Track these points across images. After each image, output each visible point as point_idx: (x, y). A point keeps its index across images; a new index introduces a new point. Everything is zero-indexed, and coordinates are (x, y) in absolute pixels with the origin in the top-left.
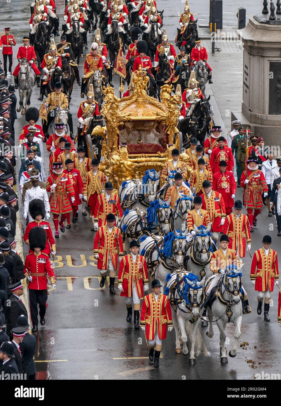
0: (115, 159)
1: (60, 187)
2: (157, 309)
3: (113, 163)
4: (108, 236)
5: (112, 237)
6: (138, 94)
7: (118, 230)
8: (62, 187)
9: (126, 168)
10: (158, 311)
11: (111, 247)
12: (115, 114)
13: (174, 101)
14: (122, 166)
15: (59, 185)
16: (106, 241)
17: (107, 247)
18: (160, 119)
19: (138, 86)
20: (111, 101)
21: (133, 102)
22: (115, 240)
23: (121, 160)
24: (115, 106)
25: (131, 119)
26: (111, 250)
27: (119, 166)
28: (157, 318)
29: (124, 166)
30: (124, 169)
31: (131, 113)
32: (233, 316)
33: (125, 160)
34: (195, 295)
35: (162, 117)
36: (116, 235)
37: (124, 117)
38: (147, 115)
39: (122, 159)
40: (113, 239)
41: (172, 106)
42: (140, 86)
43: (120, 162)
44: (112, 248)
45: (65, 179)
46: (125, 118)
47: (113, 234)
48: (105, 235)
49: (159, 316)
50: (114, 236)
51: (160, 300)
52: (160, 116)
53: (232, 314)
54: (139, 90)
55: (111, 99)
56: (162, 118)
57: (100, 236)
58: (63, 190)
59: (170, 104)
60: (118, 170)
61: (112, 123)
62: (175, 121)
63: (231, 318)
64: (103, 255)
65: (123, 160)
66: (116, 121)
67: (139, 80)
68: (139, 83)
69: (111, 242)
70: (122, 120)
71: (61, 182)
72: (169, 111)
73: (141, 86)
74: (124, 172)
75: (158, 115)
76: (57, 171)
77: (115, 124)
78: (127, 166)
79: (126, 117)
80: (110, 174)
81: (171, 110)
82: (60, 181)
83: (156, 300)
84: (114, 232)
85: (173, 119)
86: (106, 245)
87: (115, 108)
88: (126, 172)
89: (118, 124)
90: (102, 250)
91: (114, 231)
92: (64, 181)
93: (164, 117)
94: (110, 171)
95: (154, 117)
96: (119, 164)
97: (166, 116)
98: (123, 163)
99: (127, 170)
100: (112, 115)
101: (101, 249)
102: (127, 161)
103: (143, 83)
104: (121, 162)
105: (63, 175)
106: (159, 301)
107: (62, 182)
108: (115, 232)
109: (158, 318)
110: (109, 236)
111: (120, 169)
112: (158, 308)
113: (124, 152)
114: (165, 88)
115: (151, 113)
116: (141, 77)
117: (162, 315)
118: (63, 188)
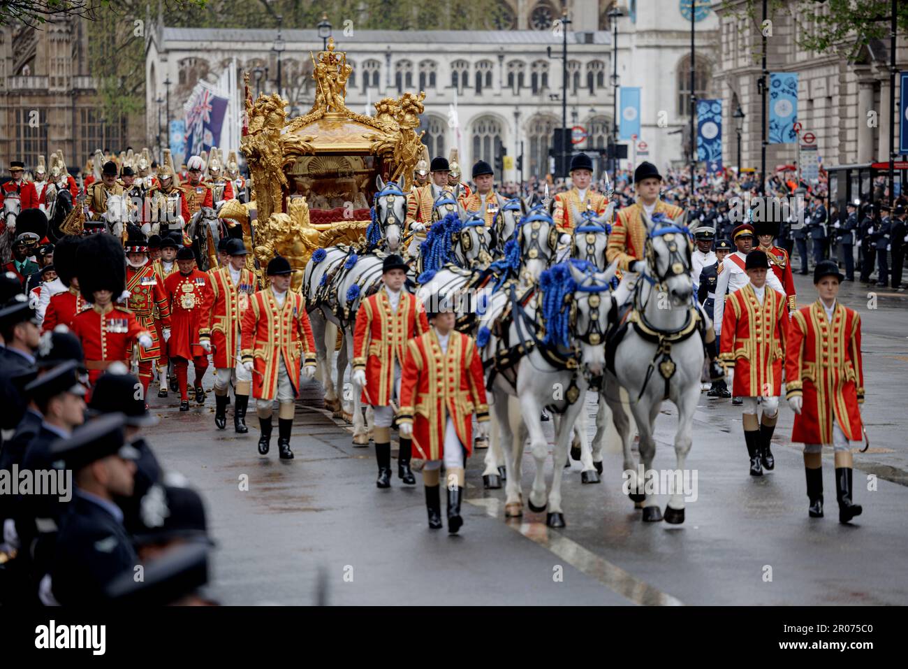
0: (280, 222)
1: (137, 298)
2: (448, 375)
3: (275, 230)
4: (275, 314)
5: (286, 315)
6: (327, 104)
7: (298, 299)
8: (142, 298)
9: (305, 244)
10: (451, 380)
11: (285, 341)
12: (275, 137)
13: (413, 107)
14: (296, 238)
15: (135, 293)
16: (270, 325)
17: (276, 339)
18: (381, 148)
19: (326, 84)
20: (267, 105)
21: (315, 120)
22: (293, 322)
23: (293, 225)
24: (277, 117)
25: (313, 149)
26: (285, 347)
27: (290, 241)
28: (448, 399)
29: (301, 240)
30: (301, 246)
31: (313, 136)
32: (678, 374)
33: (302, 225)
34: (594, 309)
35: (384, 143)
36: (296, 310)
37: (298, 142)
38: (349, 141)
39: (295, 223)
40: (288, 319)
41: (408, 117)
42: (330, 86)
43: (290, 228)
44: (287, 344)
45: (150, 281)
46: (299, 146)
47: (289, 307)
48: (268, 311)
49: (454, 393)
50: (290, 311)
51: (454, 348)
52: (379, 143)
53: (674, 371)
54: (329, 96)
55: (266, 101)
56: (384, 146)
57: (256, 315)
58: (144, 305)
59: (403, 113)
60: (287, 249)
61: (270, 157)
62: (415, 152)
63: (672, 381)
64: (264, 362)
65: (298, 225)
66: (278, 152)
67: (328, 72)
68: (328, 77)
69: (284, 327)
70: (292, 150)
71: (141, 286)
72: (401, 130)
73: (334, 86)
74: (301, 255)
75: (374, 141)
76: (133, 258)
77: (277, 159)
78: (307, 239)
79: (302, 143)
80: (268, 256)
81: (405, 128)
82: (138, 283)
83: (444, 350)
84: (289, 303)
85: (411, 147)
86: (271, 336)
87: (276, 121)
88: (305, 253)
89: (284, 159)
90: (263, 350)
91: (290, 300)
92: (147, 286)
93: (389, 142)
94: (267, 250)
95: (366, 145)
96: (288, 232)
97: (394, 140)
98: (298, 232)
99: (308, 248)
100: (271, 138)
101: (261, 347)
102: (308, 227)
103: (338, 80)
104: (294, 228)
105: (146, 272)
106: (452, 352)
107: (142, 288)
108: (293, 303)
109: (452, 399)
110: (278, 312)
111: (290, 246)
112: (451, 370)
113: (300, 207)
114: (385, 105)
115: (359, 137)
116: (332, 66)
117: (462, 389)
118: (145, 301)
